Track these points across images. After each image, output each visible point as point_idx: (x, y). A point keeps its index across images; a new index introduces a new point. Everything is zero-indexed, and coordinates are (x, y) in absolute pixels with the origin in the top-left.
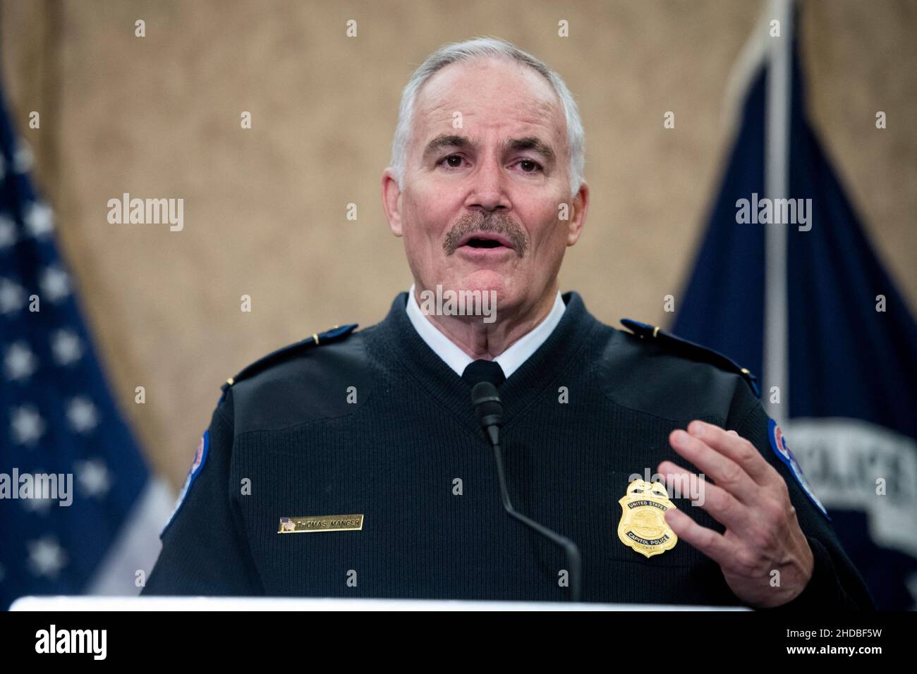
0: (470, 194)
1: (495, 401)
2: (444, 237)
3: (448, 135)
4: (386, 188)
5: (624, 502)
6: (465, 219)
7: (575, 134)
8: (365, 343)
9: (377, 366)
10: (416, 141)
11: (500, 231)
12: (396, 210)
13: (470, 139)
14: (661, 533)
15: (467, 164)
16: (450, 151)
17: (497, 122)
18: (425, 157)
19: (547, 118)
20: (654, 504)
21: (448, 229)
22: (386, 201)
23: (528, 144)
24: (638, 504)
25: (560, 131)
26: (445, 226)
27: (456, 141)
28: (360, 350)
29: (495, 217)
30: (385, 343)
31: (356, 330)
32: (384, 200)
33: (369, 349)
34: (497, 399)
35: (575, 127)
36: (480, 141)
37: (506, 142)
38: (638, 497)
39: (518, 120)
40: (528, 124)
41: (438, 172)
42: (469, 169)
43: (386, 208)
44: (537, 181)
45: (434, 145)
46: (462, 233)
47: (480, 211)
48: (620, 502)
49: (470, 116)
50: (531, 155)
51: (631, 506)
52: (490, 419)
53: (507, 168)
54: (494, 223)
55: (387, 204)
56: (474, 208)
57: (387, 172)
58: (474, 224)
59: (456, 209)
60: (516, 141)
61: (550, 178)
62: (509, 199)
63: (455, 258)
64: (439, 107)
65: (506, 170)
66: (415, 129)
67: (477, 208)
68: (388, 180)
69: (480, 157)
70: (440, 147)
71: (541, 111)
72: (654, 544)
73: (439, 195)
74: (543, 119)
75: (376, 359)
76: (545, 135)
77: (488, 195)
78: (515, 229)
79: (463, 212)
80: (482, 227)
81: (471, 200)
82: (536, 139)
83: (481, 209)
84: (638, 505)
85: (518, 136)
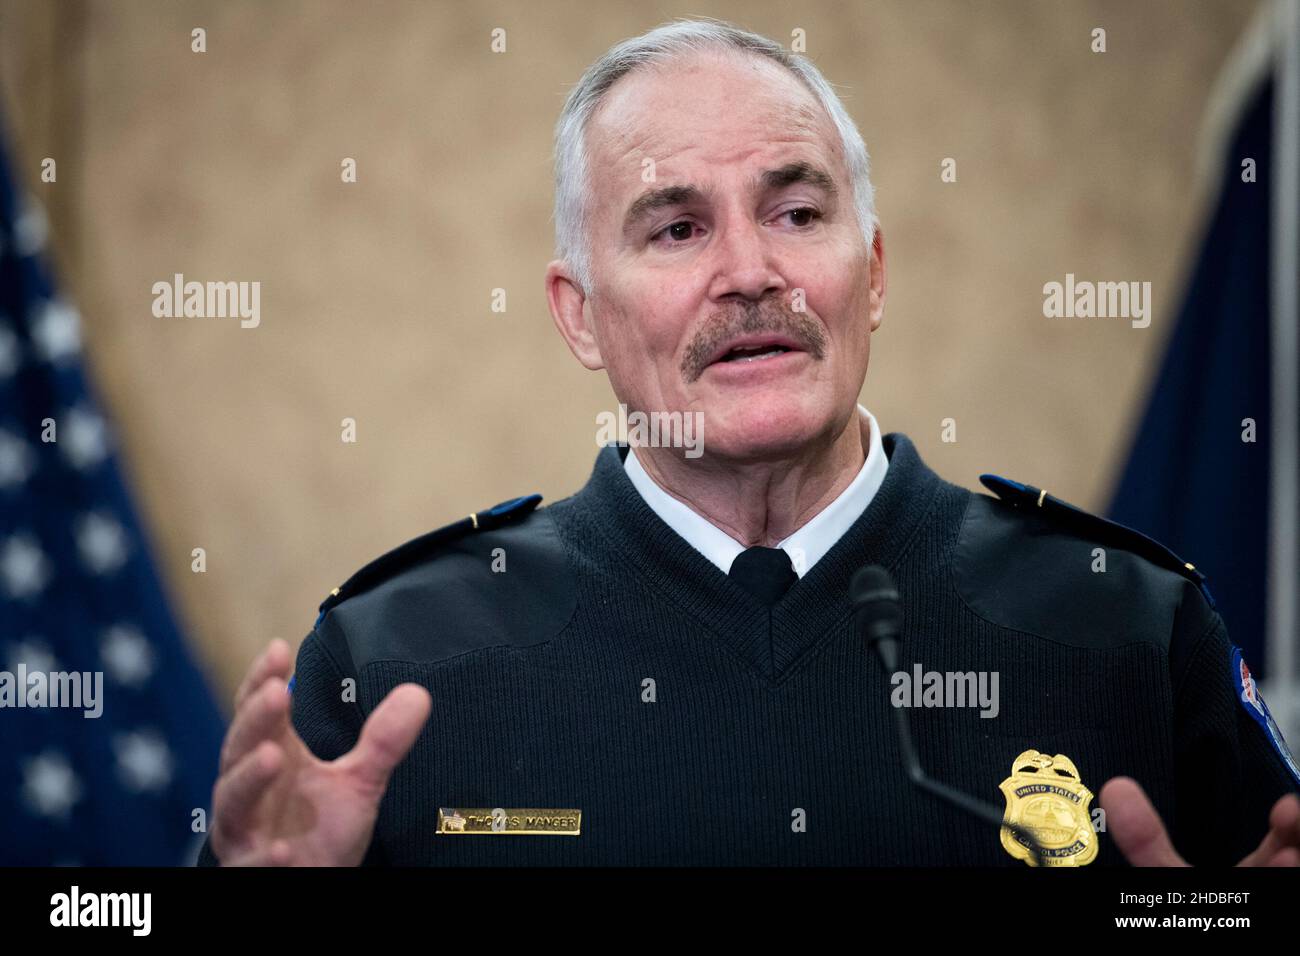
0: (715, 277)
1: (889, 600)
2: (682, 352)
3: (661, 188)
4: (556, 295)
5: (1008, 787)
6: (715, 318)
7: (854, 146)
8: (558, 524)
9: (584, 561)
10: (603, 207)
11: (778, 326)
12: (581, 326)
13: (699, 188)
14: (1071, 838)
15: (699, 230)
16: (668, 216)
17: (736, 151)
18: (625, 231)
19: (810, 129)
20: (1056, 790)
21: (688, 340)
22: (561, 315)
23: (792, 176)
24: (1033, 790)
25: (835, 147)
26: (680, 336)
27: (677, 196)
28: (550, 535)
29: (764, 306)
30: (592, 522)
31: (541, 505)
32: (556, 315)
33: (565, 533)
34: (893, 594)
35: (852, 138)
36: (713, 186)
37: (758, 179)
38: (1029, 779)
39: (769, 141)
40: (784, 144)
41: (652, 252)
42: (705, 238)
43: (561, 325)
44: (816, 238)
45: (640, 208)
46: (715, 343)
47: (739, 303)
48: (1001, 786)
49: (690, 151)
50: (801, 196)
51: (1021, 793)
52: (883, 628)
53: (764, 224)
54: (764, 317)
55: (563, 320)
56: (727, 299)
57: (554, 269)
58: (732, 325)
59: (695, 306)
60: (774, 173)
61: (833, 226)
62: (780, 274)
63: (704, 383)
64: (633, 147)
65: (763, 227)
66: (595, 190)
67: (732, 298)
68: (557, 280)
69: (719, 215)
70: (651, 211)
71: (801, 120)
72: (1061, 856)
73: (662, 288)
74: (807, 133)
75: (579, 549)
76: (815, 156)
77: (749, 275)
78: (800, 319)
79: (708, 309)
80: (747, 327)
81: (720, 287)
82: (803, 164)
83: (737, 299)
84: (1032, 793)
85: (776, 165)
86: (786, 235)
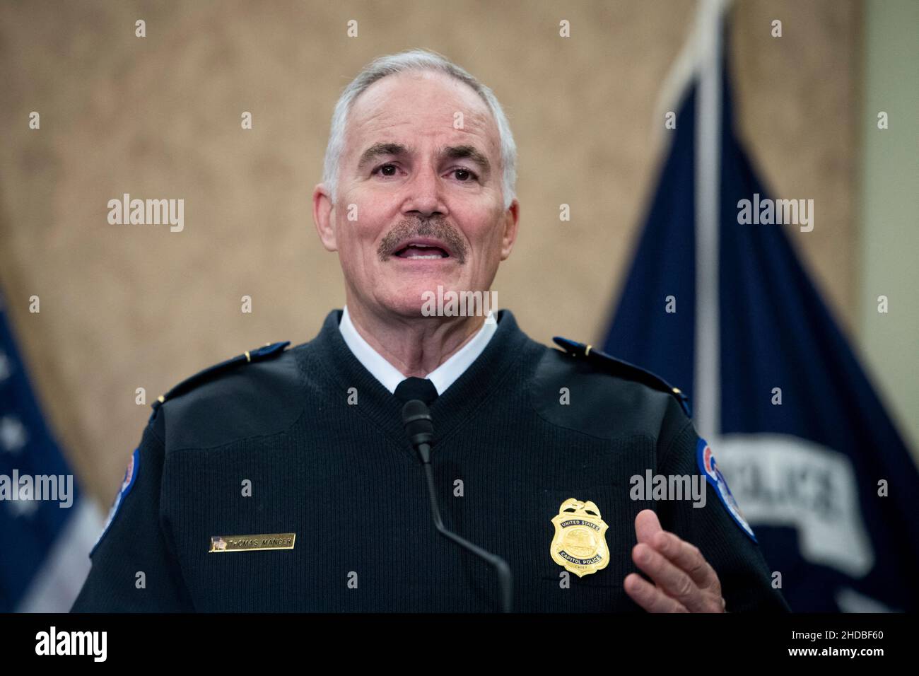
0: (406, 200)
2: (379, 242)
3: (384, 143)
4: (317, 205)
5: (556, 521)
6: (402, 226)
7: (508, 146)
8: (298, 360)
9: (310, 384)
10: (350, 152)
11: (439, 236)
12: (328, 225)
13: (407, 147)
14: (593, 553)
15: (402, 173)
16: (385, 159)
17: (434, 130)
18: (360, 166)
19: (481, 128)
20: (586, 524)
21: (384, 235)
22: (318, 217)
23: (464, 153)
24: (571, 523)
25: (495, 143)
26: (379, 232)
27: (392, 149)
28: (293, 367)
29: (433, 222)
30: (318, 360)
31: (287, 348)
32: (315, 216)
33: (301, 366)
35: (508, 141)
36: (415, 148)
37: (442, 150)
38: (570, 516)
39: (453, 129)
40: (464, 132)
41: (374, 181)
42: (405, 178)
43: (317, 224)
44: (473, 190)
45: (370, 154)
46: (399, 239)
47: (417, 217)
48: (553, 520)
49: (406, 125)
50: (466, 164)
51: (564, 525)
53: (443, 177)
54: (433, 228)
55: (318, 220)
56: (411, 214)
57: (319, 188)
58: (411, 230)
59: (392, 215)
60: (453, 149)
61: (485, 188)
62: (445, 206)
64: (374, 117)
65: (442, 178)
66: (349, 141)
67: (414, 214)
68: (320, 195)
69: (416, 164)
70: (376, 156)
71: (476, 121)
72: (586, 564)
73: (374, 201)
74: (478, 129)
75: (308, 376)
76: (480, 146)
77: (425, 201)
78: (454, 235)
79: (399, 218)
80: (420, 232)
81: (408, 207)
82: (471, 148)
83: (417, 214)
84: (571, 525)
85: (454, 144)
86: (454, 185)
